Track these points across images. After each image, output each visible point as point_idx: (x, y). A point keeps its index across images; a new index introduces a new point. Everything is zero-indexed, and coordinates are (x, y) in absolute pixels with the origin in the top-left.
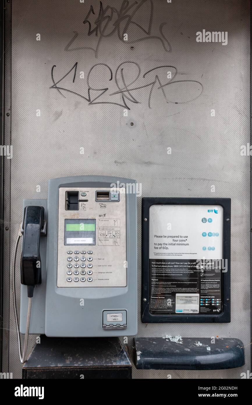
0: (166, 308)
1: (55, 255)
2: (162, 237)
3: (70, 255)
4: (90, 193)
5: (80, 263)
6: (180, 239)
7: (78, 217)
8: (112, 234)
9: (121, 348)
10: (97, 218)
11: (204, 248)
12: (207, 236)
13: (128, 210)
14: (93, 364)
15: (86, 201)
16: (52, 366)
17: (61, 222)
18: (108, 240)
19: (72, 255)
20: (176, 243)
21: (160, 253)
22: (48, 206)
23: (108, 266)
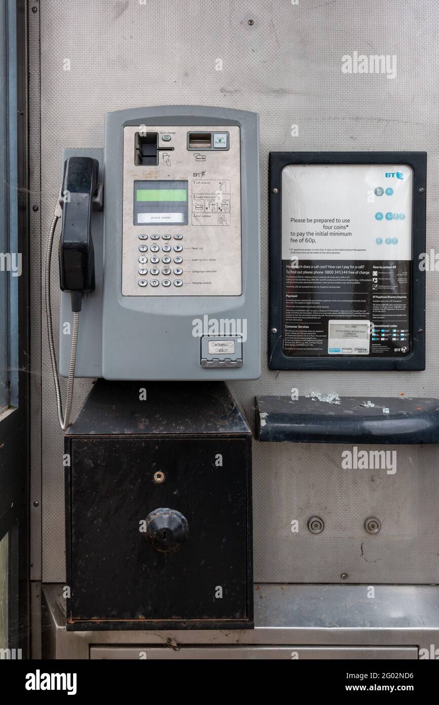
0: (311, 345)
1: (118, 241)
2: (304, 221)
3: (143, 241)
4: (176, 135)
5: (161, 255)
6: (336, 224)
7: (156, 177)
8: (216, 206)
9: (232, 405)
10: (190, 178)
11: (379, 241)
12: (383, 219)
13: (244, 164)
14: (184, 431)
15: (171, 149)
16: (114, 433)
17: (128, 186)
18: (209, 216)
19: (147, 241)
20: (330, 231)
21: (300, 250)
22: (105, 158)
23: (210, 260)
